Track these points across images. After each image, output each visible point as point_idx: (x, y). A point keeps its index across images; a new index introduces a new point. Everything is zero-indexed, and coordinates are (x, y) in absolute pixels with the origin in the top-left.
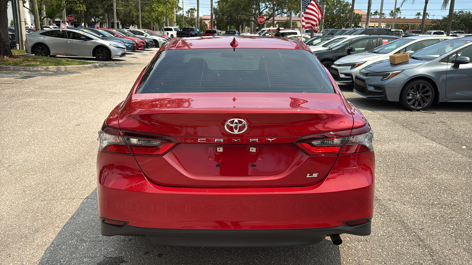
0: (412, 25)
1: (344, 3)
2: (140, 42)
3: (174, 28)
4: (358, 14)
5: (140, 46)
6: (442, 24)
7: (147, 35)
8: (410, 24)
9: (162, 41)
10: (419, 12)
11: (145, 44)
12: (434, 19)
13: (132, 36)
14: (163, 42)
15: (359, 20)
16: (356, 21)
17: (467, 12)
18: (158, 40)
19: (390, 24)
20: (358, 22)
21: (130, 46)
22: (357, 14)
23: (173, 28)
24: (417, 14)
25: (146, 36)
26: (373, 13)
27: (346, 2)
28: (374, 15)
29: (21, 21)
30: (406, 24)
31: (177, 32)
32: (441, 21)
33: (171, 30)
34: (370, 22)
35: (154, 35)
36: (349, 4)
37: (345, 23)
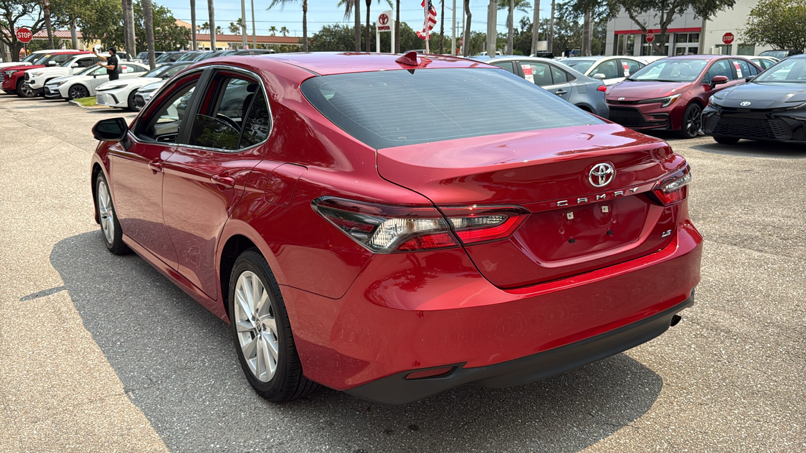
0: (270, 46)
1: (157, 9)
4: (184, 27)
6: (314, 45)
8: (266, 45)
10: (273, 26)
12: (297, 36)
15: (187, 37)
16: (183, 39)
17: (343, 26)
19: (237, 44)
20: (185, 41)
22: (181, 27)
24: (271, 28)
26: (202, 26)
27: (160, 7)
28: (203, 29)
30: (259, 44)
32: (312, 39)
34: (217, 41)
36: (166, 10)
37: (163, 41)
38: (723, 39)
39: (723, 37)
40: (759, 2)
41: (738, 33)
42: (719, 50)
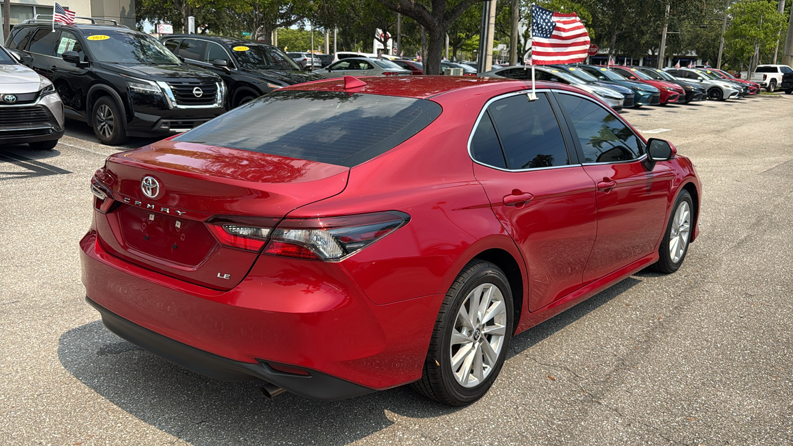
2: (673, 90)
3: (780, 67)
5: (671, 96)
7: (704, 79)
9: (731, 89)
11: (685, 94)
13: (667, 80)
14: (732, 92)
18: (724, 88)
21: (647, 97)
23: (778, 66)
25: (701, 81)
29: (487, 54)
31: (785, 74)
33: (774, 70)
35: (724, 78)
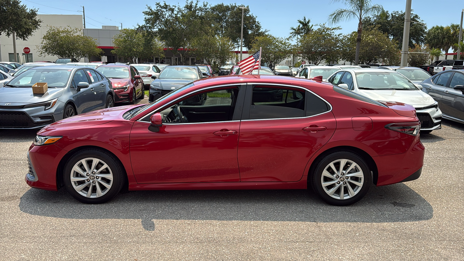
38: (24, 51)
39: (24, 49)
40: (47, 32)
41: (37, 48)
42: (24, 57)
